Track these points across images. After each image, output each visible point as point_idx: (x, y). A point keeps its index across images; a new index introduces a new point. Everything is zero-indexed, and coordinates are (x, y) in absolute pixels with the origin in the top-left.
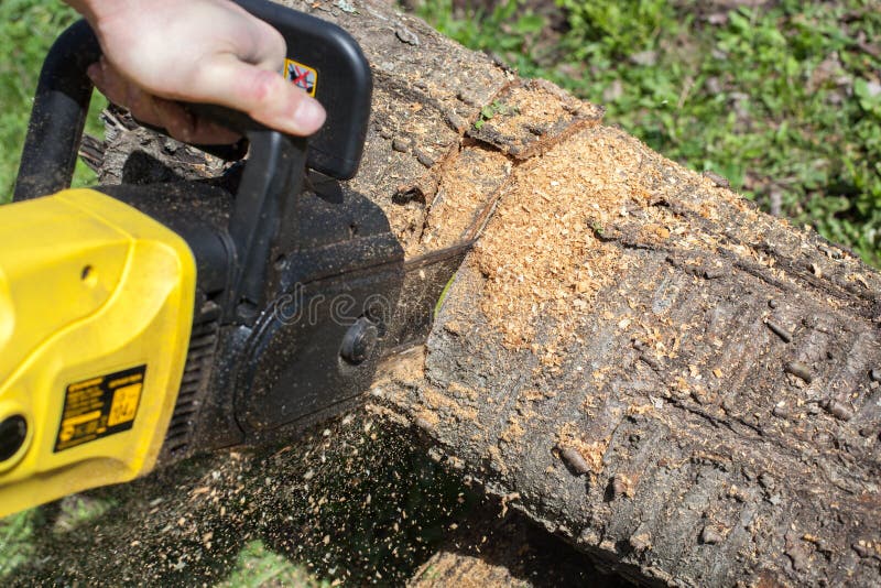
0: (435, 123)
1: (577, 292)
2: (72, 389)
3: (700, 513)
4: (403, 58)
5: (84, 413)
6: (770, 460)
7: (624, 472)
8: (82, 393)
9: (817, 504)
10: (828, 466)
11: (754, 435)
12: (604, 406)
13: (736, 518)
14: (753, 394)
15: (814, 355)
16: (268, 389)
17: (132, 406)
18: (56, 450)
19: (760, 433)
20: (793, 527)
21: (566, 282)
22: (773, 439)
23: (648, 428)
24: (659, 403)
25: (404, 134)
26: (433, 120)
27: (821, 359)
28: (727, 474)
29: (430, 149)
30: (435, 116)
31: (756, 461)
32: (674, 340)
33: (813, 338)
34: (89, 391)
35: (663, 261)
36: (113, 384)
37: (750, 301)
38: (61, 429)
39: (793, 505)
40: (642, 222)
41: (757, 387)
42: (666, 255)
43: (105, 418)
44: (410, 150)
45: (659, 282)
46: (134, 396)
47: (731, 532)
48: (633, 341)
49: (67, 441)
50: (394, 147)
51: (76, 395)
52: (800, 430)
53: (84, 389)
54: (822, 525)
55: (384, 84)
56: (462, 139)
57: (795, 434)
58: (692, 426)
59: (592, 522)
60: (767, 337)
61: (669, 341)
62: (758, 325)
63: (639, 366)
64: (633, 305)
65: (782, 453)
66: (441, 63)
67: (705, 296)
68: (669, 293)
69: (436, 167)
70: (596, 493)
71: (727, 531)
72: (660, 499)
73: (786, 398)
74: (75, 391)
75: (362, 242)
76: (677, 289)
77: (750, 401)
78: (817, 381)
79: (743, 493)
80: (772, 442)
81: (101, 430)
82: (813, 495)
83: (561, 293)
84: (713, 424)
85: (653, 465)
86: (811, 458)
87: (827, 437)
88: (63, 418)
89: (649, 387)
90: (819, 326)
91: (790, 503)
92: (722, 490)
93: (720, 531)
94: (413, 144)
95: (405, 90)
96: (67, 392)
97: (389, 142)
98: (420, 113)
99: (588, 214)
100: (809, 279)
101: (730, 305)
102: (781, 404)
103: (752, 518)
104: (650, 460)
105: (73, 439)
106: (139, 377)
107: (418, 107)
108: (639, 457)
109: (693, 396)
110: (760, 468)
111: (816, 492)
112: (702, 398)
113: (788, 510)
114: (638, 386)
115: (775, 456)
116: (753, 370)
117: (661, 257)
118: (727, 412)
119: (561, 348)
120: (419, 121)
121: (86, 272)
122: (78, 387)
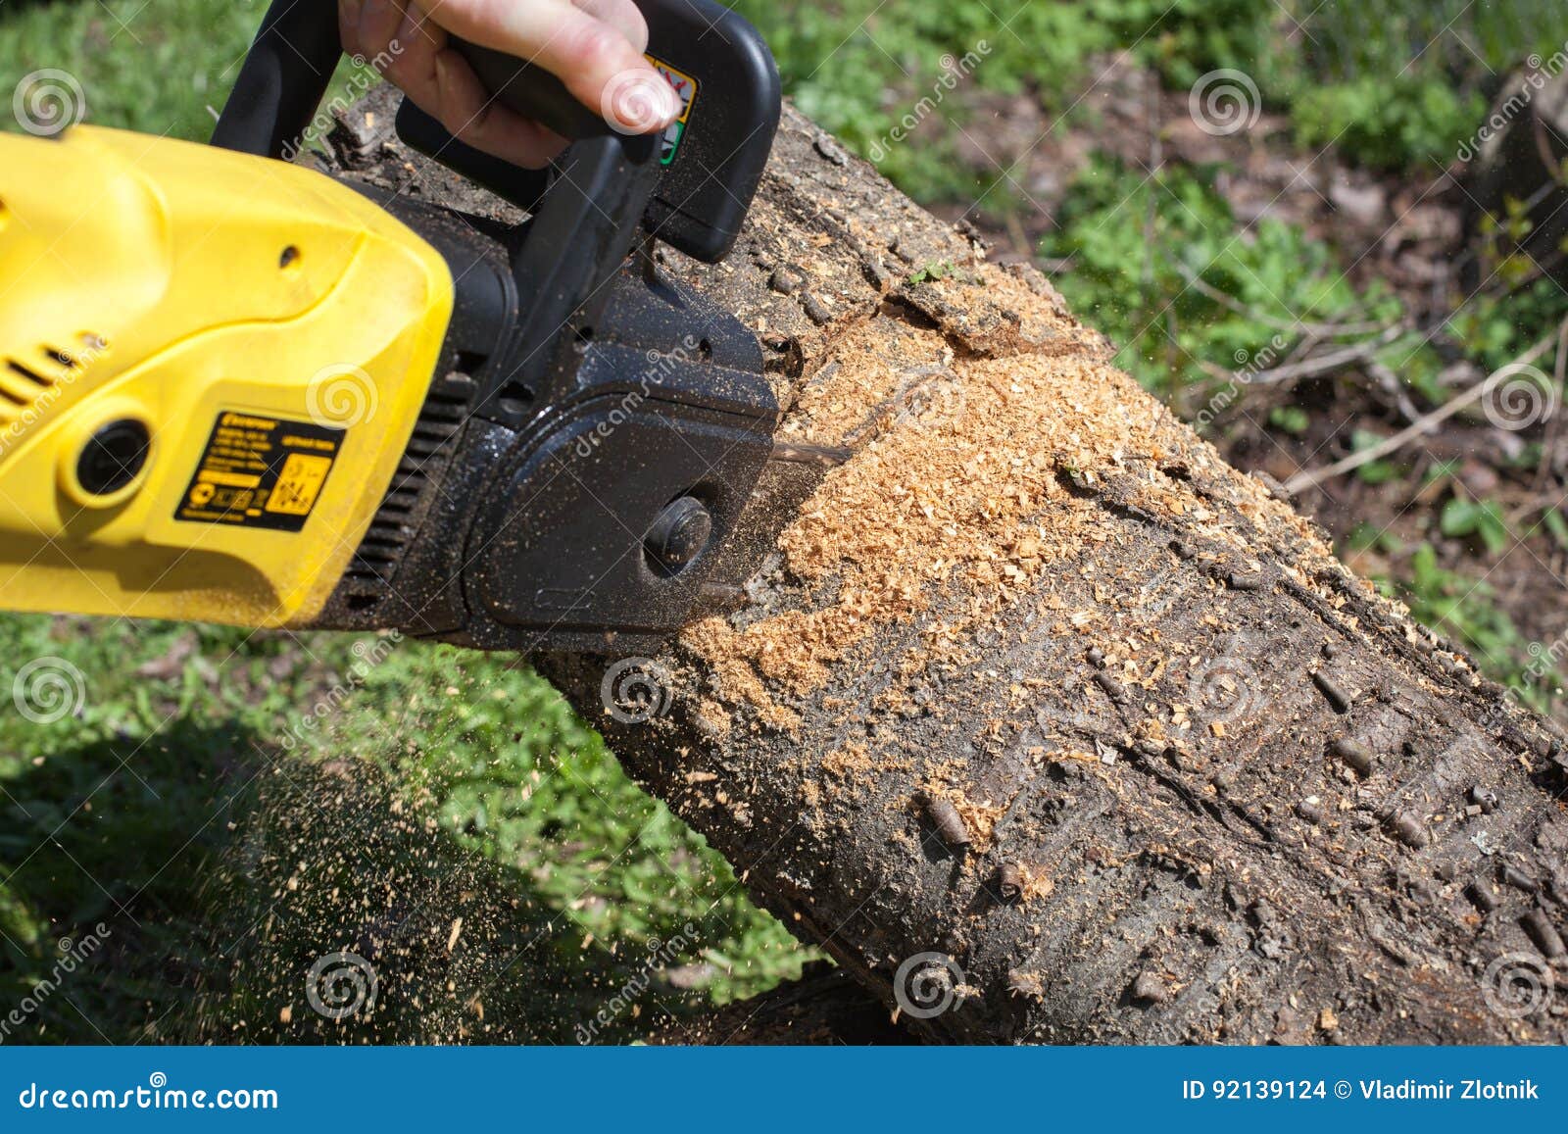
0: (845, 270)
1: (1014, 556)
2: (226, 421)
3: (1138, 949)
4: (819, 176)
5: (236, 470)
6: (1275, 881)
7: (1025, 860)
8: (240, 434)
9: (1342, 969)
10: (1370, 912)
11: (1256, 838)
12: (1017, 742)
13: (1199, 968)
14: (1269, 775)
15: (1382, 743)
16: (521, 545)
17: (309, 492)
18: (179, 515)
19: (1267, 836)
20: (1294, 1001)
21: (999, 539)
22: (1289, 850)
23: (1082, 791)
24: (1111, 755)
25: (794, 268)
26: (843, 264)
27: (1392, 751)
28: (1197, 893)
29: (829, 299)
30: (848, 259)
31: (1253, 879)
32: (1155, 663)
33: (1385, 717)
34: (252, 436)
35: (1165, 545)
36: (288, 441)
37: (1294, 637)
38: (195, 482)
39: (1300, 965)
40: (1144, 482)
41: (1277, 766)
42: (1173, 537)
43: (263, 493)
44: (797, 293)
45: (1152, 573)
46: (315, 475)
47: (1186, 989)
48: (1089, 649)
49: (198, 509)
50: (772, 284)
51: (231, 433)
52: (1335, 845)
53: (245, 429)
54: (1344, 1005)
55: (778, 196)
56: (881, 302)
57: (1325, 851)
58: (1157, 802)
59: (949, 942)
60: (1310, 696)
61: (1149, 663)
62: (1298, 675)
63: (1089, 691)
64: (1100, 597)
65: (1298, 877)
66: (876, 201)
67: (1223, 611)
68: (1164, 592)
69: (832, 326)
70: (967, 887)
71: (1178, 987)
72: (1076, 915)
73: (1324, 793)
74: (231, 427)
75: (714, 370)
76: (1178, 591)
77: (1261, 785)
78: (1378, 778)
79: (1219, 927)
80: (1286, 856)
81: (254, 513)
82: (1337, 953)
83: (989, 551)
84: (1192, 807)
85: (1075, 856)
86: (1345, 893)
87: (1379, 867)
88: (202, 466)
89: (1100, 726)
90: (1399, 704)
91: (1295, 959)
92: (1184, 917)
93: (1167, 983)
94: (805, 284)
95: (810, 213)
96: (218, 424)
97: (767, 275)
98: (826, 249)
99: (1059, 445)
100: (1395, 641)
101: (1258, 635)
102: (1314, 800)
103: (1226, 973)
104: (1074, 847)
105: (209, 507)
106: (329, 446)
107: (824, 240)
108: (1055, 838)
109: (1170, 754)
110: (1257, 891)
111: (1344, 949)
112: (1182, 761)
113: (1290, 971)
114: (1081, 720)
115: (1286, 880)
116: (1278, 739)
117: (1164, 539)
118: (1220, 789)
119: (966, 636)
120: (820, 258)
121: (289, 255)
122: (236, 421)
